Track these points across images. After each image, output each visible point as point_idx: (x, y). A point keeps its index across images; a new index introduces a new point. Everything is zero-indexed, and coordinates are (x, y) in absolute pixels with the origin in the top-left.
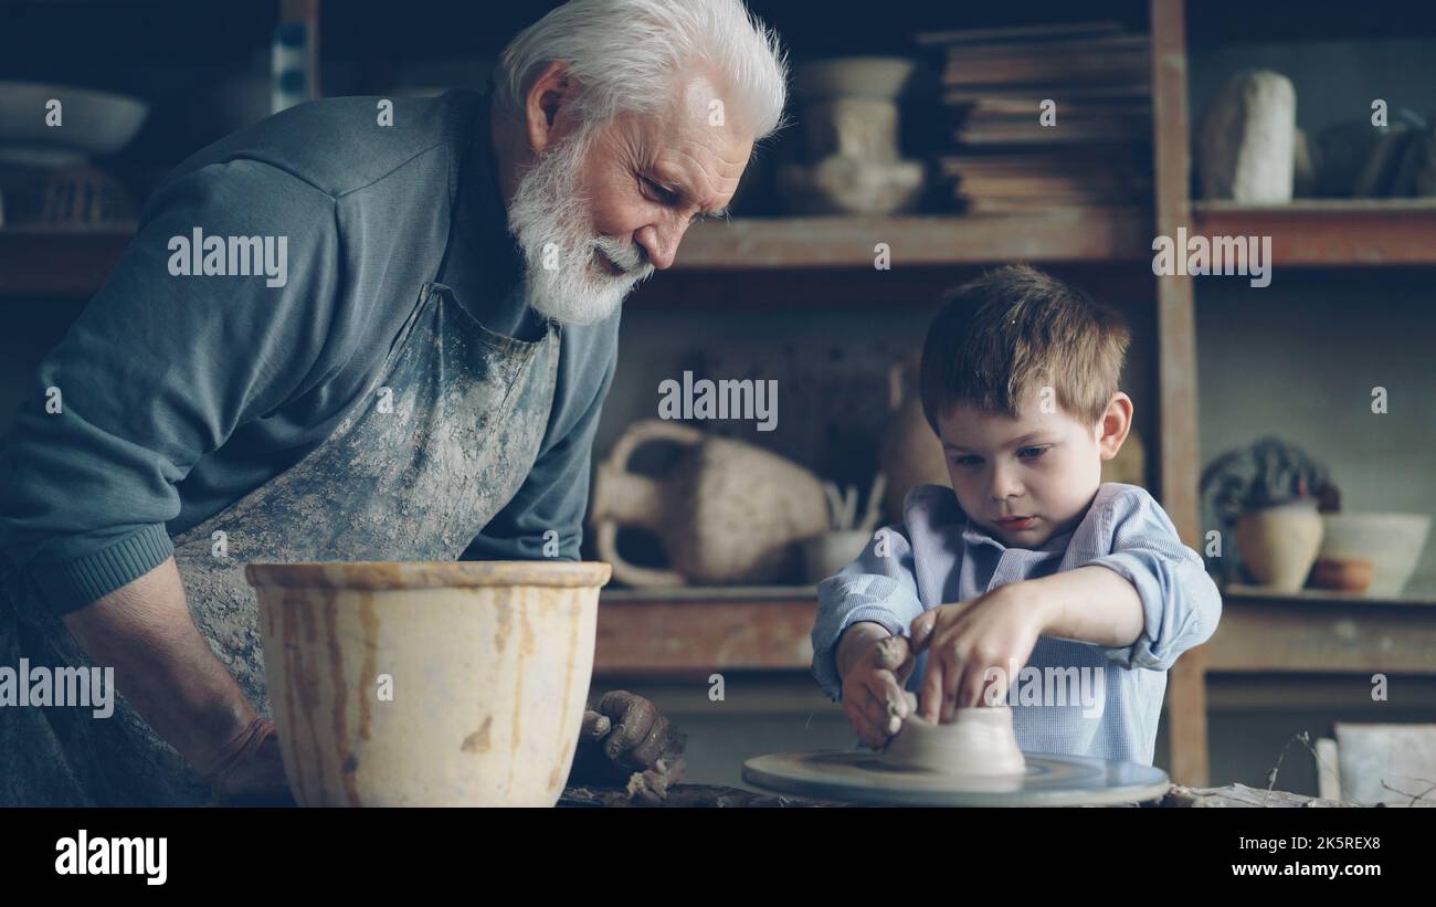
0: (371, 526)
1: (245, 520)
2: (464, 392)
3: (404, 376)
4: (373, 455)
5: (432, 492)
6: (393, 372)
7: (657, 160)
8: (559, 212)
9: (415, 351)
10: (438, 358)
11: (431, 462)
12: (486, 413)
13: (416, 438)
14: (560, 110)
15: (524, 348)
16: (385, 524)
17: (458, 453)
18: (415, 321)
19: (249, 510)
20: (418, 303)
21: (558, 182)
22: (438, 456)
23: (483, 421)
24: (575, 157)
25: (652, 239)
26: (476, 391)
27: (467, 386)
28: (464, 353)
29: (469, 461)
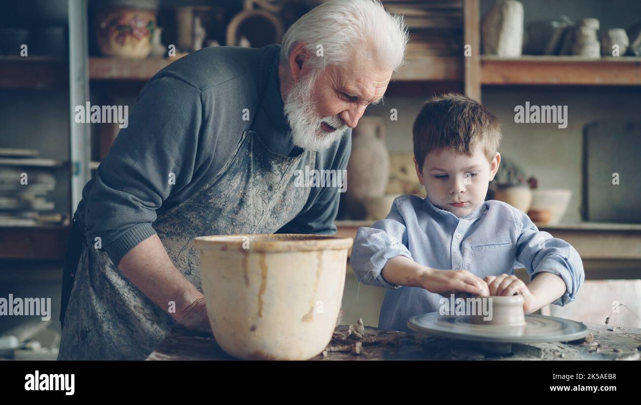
0: (220, 229)
1: (169, 219)
2: (263, 176)
3: (234, 169)
4: (219, 199)
5: (247, 216)
6: (230, 168)
7: (345, 85)
8: (304, 108)
9: (240, 159)
10: (250, 162)
11: (246, 204)
12: (272, 185)
13: (240, 194)
14: (304, 63)
15: (288, 159)
16: (226, 228)
17: (260, 201)
18: (240, 147)
19: (170, 216)
20: (241, 139)
21: (303, 95)
22: (250, 201)
23: (271, 188)
24: (310, 84)
25: (347, 116)
26: (267, 175)
27: (264, 173)
28: (262, 160)
29: (265, 204)
